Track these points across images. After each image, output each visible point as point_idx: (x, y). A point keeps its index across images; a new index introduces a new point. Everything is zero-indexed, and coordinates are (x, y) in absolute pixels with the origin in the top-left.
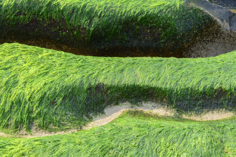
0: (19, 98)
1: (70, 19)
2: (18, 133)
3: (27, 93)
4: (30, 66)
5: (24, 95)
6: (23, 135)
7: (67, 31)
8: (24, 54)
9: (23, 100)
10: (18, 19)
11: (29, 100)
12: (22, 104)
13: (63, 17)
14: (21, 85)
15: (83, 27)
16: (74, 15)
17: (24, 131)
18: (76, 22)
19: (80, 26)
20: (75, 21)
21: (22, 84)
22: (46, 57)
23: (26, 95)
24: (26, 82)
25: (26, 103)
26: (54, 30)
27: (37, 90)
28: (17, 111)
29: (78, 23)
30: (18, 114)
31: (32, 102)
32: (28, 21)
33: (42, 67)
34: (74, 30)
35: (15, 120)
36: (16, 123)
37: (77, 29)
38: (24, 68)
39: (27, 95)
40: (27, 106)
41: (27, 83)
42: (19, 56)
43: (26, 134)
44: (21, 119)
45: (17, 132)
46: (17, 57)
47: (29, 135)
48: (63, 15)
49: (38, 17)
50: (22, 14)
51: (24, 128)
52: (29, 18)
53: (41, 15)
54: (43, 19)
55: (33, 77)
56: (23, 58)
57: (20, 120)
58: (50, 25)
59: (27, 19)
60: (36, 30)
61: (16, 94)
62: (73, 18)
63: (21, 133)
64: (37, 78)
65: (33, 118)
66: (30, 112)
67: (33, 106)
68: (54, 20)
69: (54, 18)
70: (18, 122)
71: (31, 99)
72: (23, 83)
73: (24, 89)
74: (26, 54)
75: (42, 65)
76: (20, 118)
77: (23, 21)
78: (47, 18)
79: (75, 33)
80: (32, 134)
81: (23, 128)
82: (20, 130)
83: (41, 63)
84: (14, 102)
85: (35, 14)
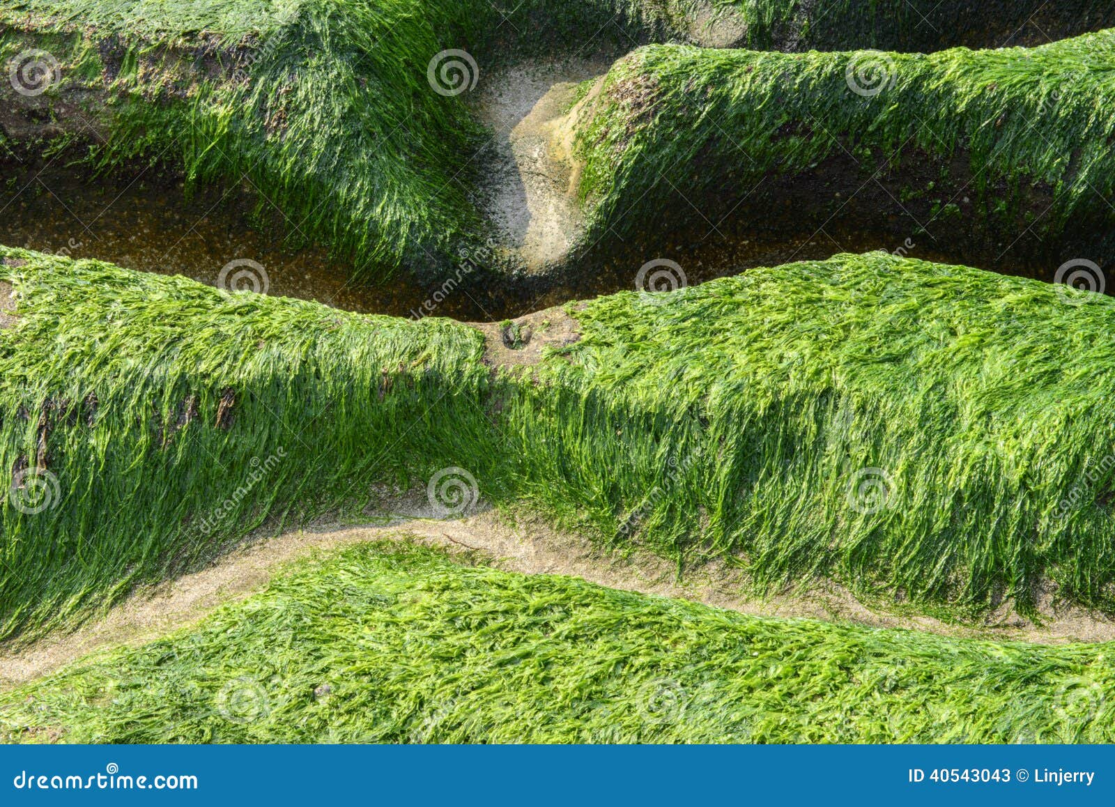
0: (981, 479)
1: (991, 148)
2: (987, 621)
3: (1012, 457)
4: (978, 348)
5: (999, 466)
6: (1006, 626)
7: (966, 200)
8: (936, 297)
9: (997, 483)
10: (780, 151)
11: (1023, 484)
12: (993, 500)
13: (961, 141)
14: (972, 425)
15: (1043, 181)
16: (1010, 135)
17: (1008, 611)
18: (1015, 162)
19: (1030, 177)
20: (1012, 157)
21: (975, 420)
22: (1023, 309)
23: (1005, 463)
24: (987, 414)
25: (1009, 498)
26: (912, 194)
27: (1045, 446)
28: (976, 527)
29: (1022, 165)
30: (982, 545)
31: (1031, 495)
32: (814, 161)
33: (1027, 352)
34: (999, 194)
35: (971, 566)
36: (980, 578)
37: (1015, 192)
38: (960, 356)
39: (1013, 465)
40: (1015, 510)
41: (995, 416)
42: (920, 308)
43: (1018, 625)
44: (998, 564)
45: (985, 613)
46: (916, 311)
47: (1032, 626)
48: (961, 132)
49: (856, 142)
50: (795, 133)
51: (1007, 601)
52: (822, 147)
53: (873, 133)
54: (877, 151)
55: (1010, 390)
56: (937, 312)
57: (991, 564)
58: (901, 175)
59: (814, 151)
60: (837, 194)
61: (970, 462)
62: (1002, 146)
63: (1001, 618)
64: (1025, 395)
65: (1041, 561)
66: (1028, 532)
67: (1037, 512)
68: (921, 153)
69: (924, 145)
70: (984, 574)
71: (1029, 481)
72: (979, 417)
73: (986, 438)
74: (942, 298)
75: (1021, 343)
76: (992, 558)
77: (796, 160)
78: (895, 146)
79: (1002, 205)
80: (1041, 625)
81: (1004, 599)
82: (994, 607)
83: (1017, 333)
84: (966, 495)
85: (845, 133)
